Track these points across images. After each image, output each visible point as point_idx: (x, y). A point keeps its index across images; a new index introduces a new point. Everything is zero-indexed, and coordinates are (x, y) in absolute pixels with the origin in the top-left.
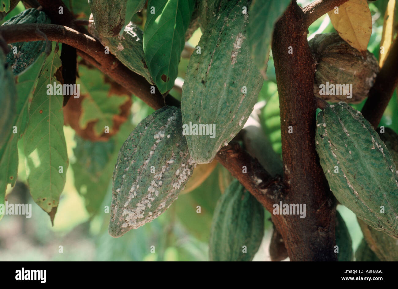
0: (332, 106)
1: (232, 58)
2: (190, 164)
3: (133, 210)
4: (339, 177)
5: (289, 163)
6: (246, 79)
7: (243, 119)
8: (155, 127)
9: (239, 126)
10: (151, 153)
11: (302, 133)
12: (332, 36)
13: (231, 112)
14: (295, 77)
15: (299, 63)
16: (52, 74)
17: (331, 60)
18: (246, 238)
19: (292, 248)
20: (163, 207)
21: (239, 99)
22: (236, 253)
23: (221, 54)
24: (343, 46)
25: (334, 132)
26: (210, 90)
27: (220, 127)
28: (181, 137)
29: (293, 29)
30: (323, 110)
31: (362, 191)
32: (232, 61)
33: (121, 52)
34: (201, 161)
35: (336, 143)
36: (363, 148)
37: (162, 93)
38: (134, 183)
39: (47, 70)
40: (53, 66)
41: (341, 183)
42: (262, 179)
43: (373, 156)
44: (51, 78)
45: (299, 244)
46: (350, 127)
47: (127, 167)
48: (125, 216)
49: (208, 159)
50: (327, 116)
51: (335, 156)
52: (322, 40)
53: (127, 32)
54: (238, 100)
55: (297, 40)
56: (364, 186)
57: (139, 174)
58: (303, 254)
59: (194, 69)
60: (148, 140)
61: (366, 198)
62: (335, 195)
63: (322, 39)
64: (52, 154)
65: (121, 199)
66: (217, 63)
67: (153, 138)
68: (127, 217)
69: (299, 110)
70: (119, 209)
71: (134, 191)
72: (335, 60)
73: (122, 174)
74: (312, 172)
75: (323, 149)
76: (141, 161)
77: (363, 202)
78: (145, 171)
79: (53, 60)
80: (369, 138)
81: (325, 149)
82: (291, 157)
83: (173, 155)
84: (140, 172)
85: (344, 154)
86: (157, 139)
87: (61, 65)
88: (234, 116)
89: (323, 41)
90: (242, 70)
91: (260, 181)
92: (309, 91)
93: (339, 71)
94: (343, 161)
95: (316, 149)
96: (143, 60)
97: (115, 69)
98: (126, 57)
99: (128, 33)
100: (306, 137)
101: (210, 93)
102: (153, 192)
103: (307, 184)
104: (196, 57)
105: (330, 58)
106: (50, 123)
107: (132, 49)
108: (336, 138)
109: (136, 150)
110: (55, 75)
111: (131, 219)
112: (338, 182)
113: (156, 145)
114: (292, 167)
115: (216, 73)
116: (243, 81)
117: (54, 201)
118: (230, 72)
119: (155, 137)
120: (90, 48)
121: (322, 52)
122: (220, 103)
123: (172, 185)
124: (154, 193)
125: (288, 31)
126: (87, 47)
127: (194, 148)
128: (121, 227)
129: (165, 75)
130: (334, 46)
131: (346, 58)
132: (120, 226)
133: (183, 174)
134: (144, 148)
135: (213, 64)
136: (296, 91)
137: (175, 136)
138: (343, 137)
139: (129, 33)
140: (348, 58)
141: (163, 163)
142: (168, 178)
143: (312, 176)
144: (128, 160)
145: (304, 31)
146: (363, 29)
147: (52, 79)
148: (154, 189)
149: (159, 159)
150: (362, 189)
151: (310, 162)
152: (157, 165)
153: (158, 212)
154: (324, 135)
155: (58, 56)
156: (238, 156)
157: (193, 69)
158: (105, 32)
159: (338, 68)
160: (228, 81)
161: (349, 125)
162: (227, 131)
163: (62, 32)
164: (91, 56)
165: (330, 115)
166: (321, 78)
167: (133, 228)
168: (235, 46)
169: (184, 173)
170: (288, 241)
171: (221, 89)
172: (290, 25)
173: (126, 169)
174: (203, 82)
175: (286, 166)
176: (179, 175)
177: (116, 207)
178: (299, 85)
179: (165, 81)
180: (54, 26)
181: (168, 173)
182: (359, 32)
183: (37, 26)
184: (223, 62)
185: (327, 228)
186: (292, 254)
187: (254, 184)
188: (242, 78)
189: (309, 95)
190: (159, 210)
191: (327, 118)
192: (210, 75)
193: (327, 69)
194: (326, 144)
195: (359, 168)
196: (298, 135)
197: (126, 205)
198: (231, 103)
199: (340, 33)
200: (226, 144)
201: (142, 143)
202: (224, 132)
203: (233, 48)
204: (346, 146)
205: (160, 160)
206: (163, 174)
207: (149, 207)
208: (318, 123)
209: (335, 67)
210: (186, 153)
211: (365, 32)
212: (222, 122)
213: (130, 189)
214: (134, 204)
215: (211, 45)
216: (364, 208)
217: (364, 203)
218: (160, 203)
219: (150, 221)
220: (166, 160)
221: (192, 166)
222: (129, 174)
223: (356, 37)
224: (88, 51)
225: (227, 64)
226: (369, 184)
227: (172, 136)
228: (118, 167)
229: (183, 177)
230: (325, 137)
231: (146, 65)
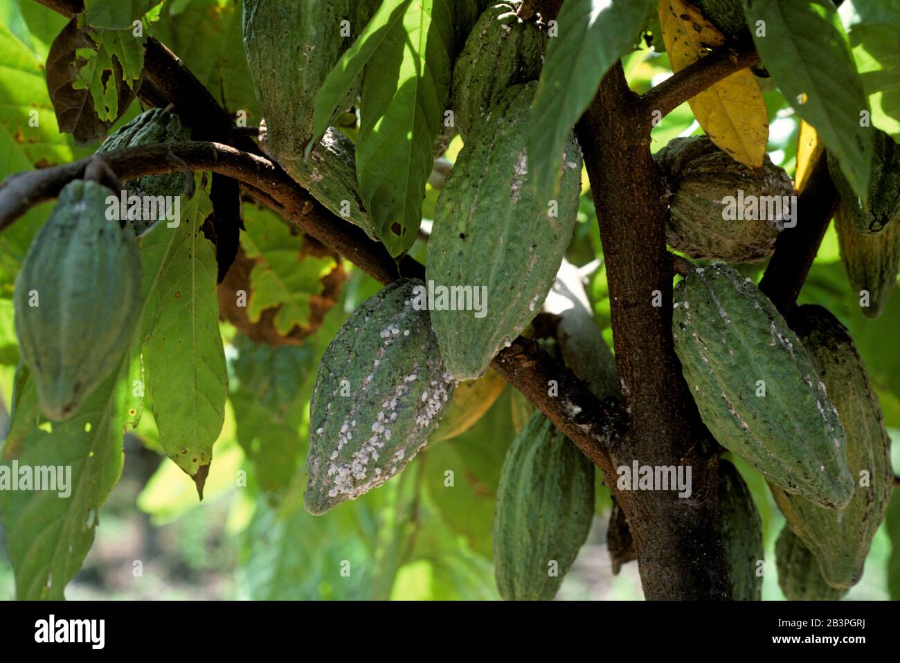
0: (699, 270)
1: (513, 191)
2: (448, 382)
3: (346, 465)
4: (714, 397)
5: (627, 375)
6: (537, 228)
7: (536, 299)
8: (382, 316)
9: (531, 312)
10: (377, 363)
11: (648, 320)
12: (700, 142)
13: (512, 288)
14: (630, 220)
15: (636, 194)
16: (196, 226)
17: (697, 186)
18: (560, 516)
19: (638, 529)
20: (400, 458)
21: (527, 264)
22: (542, 545)
23: (493, 185)
24: (720, 159)
25: (703, 318)
26: (475, 250)
27: (495, 314)
28: (429, 333)
29: (623, 135)
30: (685, 278)
31: (754, 421)
32: (511, 196)
33: (319, 184)
34: (464, 375)
35: (706, 337)
36: (755, 344)
37: (394, 256)
38: (347, 417)
39: (188, 221)
40: (198, 213)
41: (718, 409)
42: (580, 406)
43: (773, 359)
44: (194, 234)
45: (651, 522)
46: (732, 307)
47: (335, 390)
48: (333, 477)
49: (476, 372)
50: (691, 289)
51: (706, 360)
52: (680, 151)
53: (327, 147)
54: (524, 265)
55: (631, 155)
56: (758, 412)
57: (356, 401)
58: (657, 540)
59: (447, 212)
60: (371, 340)
61: (762, 435)
62: (710, 430)
63: (680, 148)
64: (198, 370)
65: (324, 447)
66: (485, 202)
67: (380, 336)
68: (337, 478)
69: (641, 279)
70: (322, 464)
71: (346, 432)
72: (702, 186)
73: (325, 401)
74: (670, 391)
75: (685, 347)
76: (358, 377)
77: (759, 441)
78: (367, 396)
79: (197, 203)
80: (765, 326)
81: (688, 349)
82: (631, 365)
83: (415, 366)
84: (356, 397)
85: (721, 356)
86: (385, 339)
87: (212, 211)
88: (519, 295)
89: (682, 153)
90: (530, 214)
91: (577, 410)
92: (657, 245)
93: (712, 207)
94: (720, 368)
95: (675, 348)
96: (356, 199)
97: (310, 213)
98: (327, 193)
99: (329, 149)
100: (655, 327)
101: (474, 255)
102: (381, 432)
103: (661, 412)
104: (450, 190)
105: (694, 184)
106: (193, 315)
107: (337, 179)
108: (705, 328)
109: (349, 358)
110: (201, 229)
111: (344, 480)
112: (713, 407)
113: (385, 349)
114: (632, 382)
115: (483, 220)
116: (532, 231)
117: (203, 454)
118: (509, 217)
119: (383, 335)
120: (262, 179)
121: (680, 172)
122: (493, 271)
123: (415, 419)
124: (383, 434)
125: (613, 139)
126: (258, 178)
127: (450, 352)
128: (326, 496)
129: (398, 222)
130: (702, 162)
131: (724, 182)
132: (324, 494)
133: (434, 400)
134: (364, 355)
135: (478, 203)
136: (633, 244)
137: (418, 331)
138: (719, 326)
139: (332, 150)
140: (727, 182)
141: (399, 380)
142: (407, 407)
143: (671, 397)
144: (336, 378)
145: (643, 137)
146: (754, 129)
147: (196, 236)
148: (383, 427)
149: (390, 374)
150: (755, 418)
151: (664, 373)
152: (387, 384)
153: (391, 467)
154: (686, 323)
155: (206, 193)
156: (537, 366)
157: (445, 212)
158: (287, 152)
159: (710, 200)
160: (505, 233)
161: (730, 304)
162: (507, 321)
163: (213, 154)
164: (266, 192)
165: (695, 287)
166: (680, 219)
167: (348, 497)
168: (517, 171)
169: (436, 397)
170: (633, 518)
171: (493, 248)
172: (617, 128)
173: (332, 392)
174: (462, 236)
175: (622, 382)
176: (427, 402)
177: (317, 461)
178: (638, 234)
179: (399, 234)
180: (198, 144)
181: (408, 397)
182: (746, 134)
183: (169, 148)
184: (497, 200)
185: (701, 492)
186: (640, 541)
187: (566, 415)
188: (530, 227)
189: (658, 251)
190: (393, 465)
191: (690, 291)
192: (473, 224)
193: (690, 203)
194: (689, 339)
195: (748, 380)
196: (640, 324)
197: (335, 455)
198: (513, 272)
199: (713, 137)
200: (508, 344)
201: (359, 346)
202: (501, 323)
203: (514, 174)
204: (724, 342)
205: (392, 376)
206: (398, 399)
207: (374, 460)
208: (676, 302)
209: (704, 200)
210: (439, 362)
211: (758, 134)
212: (498, 306)
213: (341, 428)
214: (348, 453)
215: (474, 169)
216: (760, 452)
217: (761, 442)
218: (394, 453)
219: (378, 485)
220: (402, 375)
221: (450, 385)
222: (338, 401)
223: (741, 143)
224: (260, 183)
225: (504, 203)
226: (767, 408)
227: (413, 333)
228: (318, 390)
229: (434, 405)
230: (688, 327)
231: (363, 208)
